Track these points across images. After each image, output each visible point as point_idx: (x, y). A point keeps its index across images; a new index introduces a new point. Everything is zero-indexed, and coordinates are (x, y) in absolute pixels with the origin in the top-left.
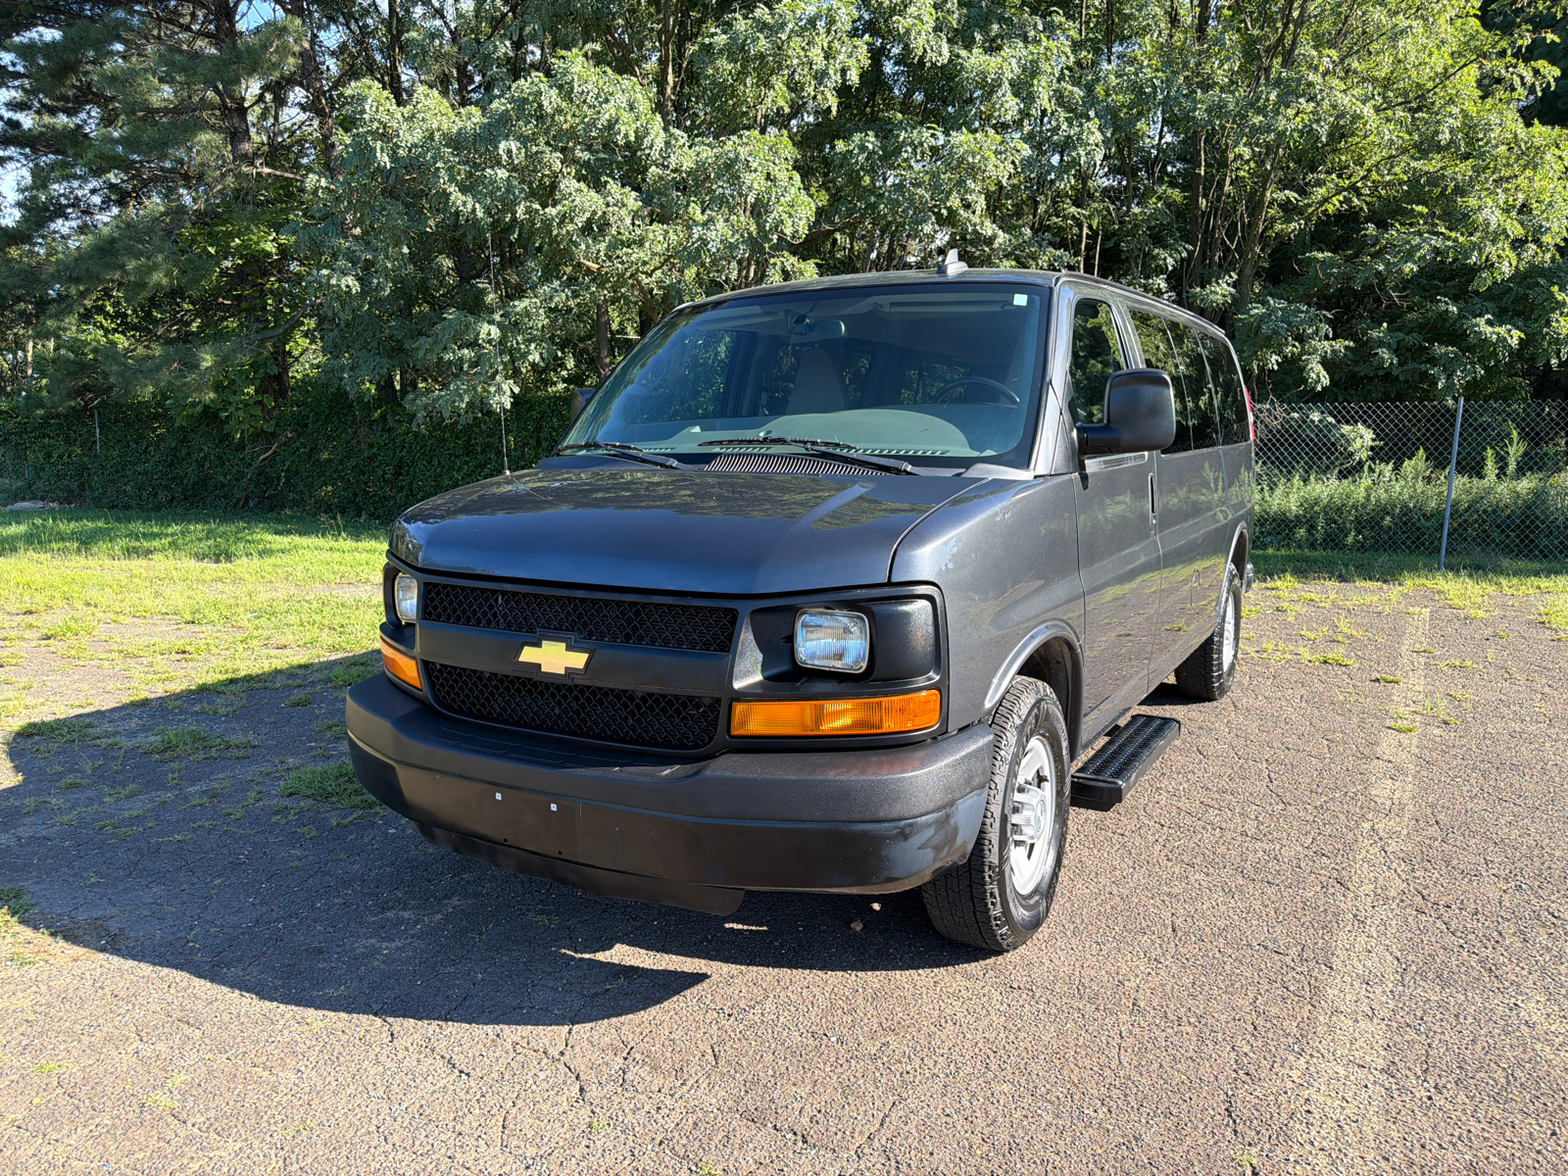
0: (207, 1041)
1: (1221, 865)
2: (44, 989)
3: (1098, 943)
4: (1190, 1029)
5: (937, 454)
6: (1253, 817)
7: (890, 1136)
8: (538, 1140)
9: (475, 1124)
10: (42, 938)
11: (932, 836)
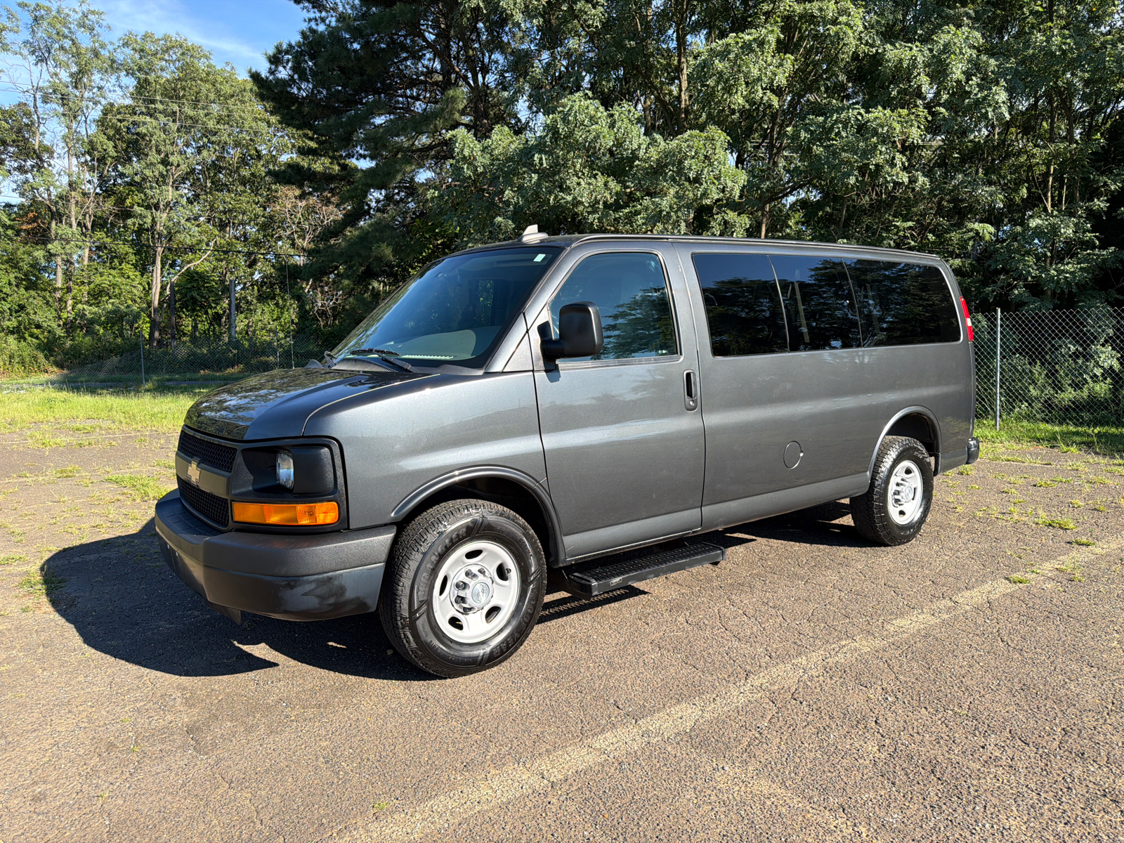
3: (513, 683)
11: (314, 589)
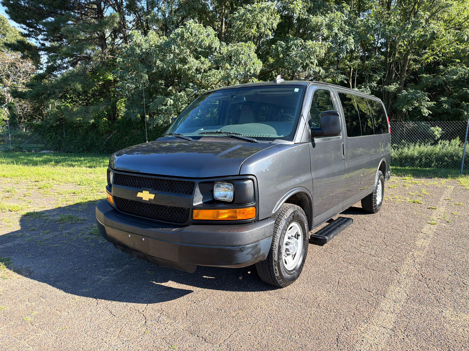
0: (46, 303)
1: (360, 264)
2: (8, 286)
3: (313, 286)
4: (333, 313)
5: (267, 137)
6: (375, 249)
7: (230, 341)
8: (128, 336)
9: (112, 330)
10: (11, 272)
11: (251, 251)
